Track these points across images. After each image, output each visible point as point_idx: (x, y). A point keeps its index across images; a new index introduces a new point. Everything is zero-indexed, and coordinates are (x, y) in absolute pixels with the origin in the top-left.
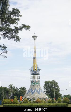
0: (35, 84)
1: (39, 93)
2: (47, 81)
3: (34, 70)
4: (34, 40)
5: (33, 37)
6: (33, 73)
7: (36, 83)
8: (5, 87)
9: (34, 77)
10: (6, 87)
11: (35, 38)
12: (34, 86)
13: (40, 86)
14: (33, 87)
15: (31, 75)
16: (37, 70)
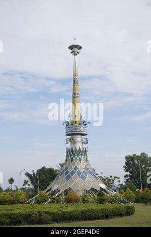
0: (74, 155)
1: (83, 178)
2: (130, 156)
3: (72, 124)
4: (75, 54)
5: (71, 48)
6: (70, 130)
7: (78, 155)
8: (51, 168)
9: (72, 140)
10: (53, 168)
11: (76, 50)
12: (72, 160)
13: (87, 160)
14: (69, 164)
15: (66, 135)
16: (80, 124)
